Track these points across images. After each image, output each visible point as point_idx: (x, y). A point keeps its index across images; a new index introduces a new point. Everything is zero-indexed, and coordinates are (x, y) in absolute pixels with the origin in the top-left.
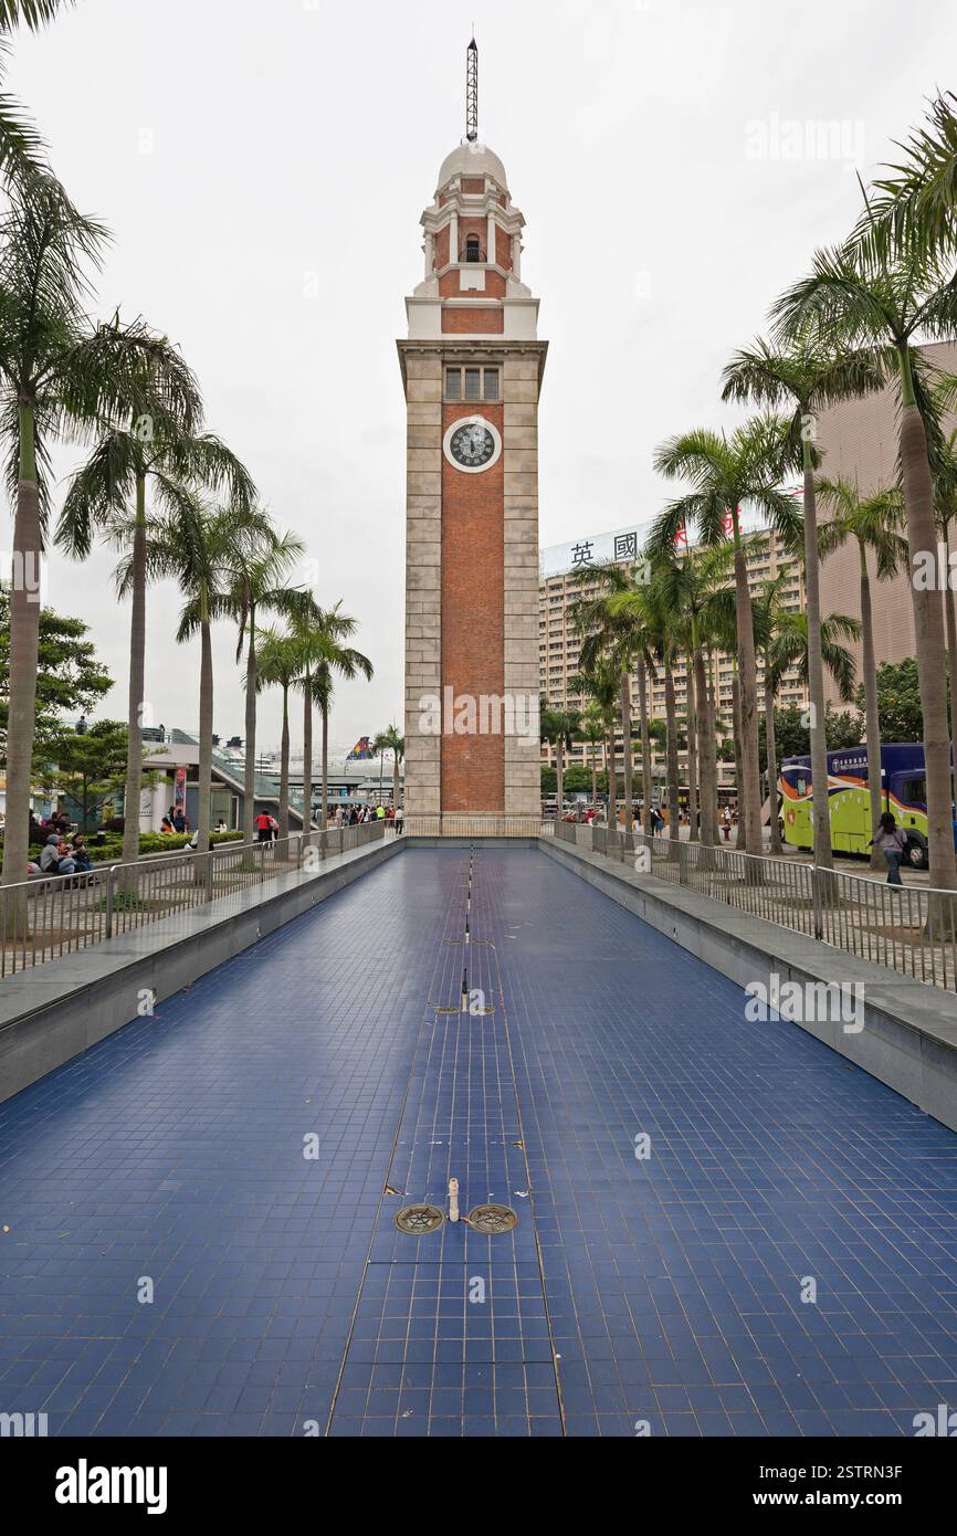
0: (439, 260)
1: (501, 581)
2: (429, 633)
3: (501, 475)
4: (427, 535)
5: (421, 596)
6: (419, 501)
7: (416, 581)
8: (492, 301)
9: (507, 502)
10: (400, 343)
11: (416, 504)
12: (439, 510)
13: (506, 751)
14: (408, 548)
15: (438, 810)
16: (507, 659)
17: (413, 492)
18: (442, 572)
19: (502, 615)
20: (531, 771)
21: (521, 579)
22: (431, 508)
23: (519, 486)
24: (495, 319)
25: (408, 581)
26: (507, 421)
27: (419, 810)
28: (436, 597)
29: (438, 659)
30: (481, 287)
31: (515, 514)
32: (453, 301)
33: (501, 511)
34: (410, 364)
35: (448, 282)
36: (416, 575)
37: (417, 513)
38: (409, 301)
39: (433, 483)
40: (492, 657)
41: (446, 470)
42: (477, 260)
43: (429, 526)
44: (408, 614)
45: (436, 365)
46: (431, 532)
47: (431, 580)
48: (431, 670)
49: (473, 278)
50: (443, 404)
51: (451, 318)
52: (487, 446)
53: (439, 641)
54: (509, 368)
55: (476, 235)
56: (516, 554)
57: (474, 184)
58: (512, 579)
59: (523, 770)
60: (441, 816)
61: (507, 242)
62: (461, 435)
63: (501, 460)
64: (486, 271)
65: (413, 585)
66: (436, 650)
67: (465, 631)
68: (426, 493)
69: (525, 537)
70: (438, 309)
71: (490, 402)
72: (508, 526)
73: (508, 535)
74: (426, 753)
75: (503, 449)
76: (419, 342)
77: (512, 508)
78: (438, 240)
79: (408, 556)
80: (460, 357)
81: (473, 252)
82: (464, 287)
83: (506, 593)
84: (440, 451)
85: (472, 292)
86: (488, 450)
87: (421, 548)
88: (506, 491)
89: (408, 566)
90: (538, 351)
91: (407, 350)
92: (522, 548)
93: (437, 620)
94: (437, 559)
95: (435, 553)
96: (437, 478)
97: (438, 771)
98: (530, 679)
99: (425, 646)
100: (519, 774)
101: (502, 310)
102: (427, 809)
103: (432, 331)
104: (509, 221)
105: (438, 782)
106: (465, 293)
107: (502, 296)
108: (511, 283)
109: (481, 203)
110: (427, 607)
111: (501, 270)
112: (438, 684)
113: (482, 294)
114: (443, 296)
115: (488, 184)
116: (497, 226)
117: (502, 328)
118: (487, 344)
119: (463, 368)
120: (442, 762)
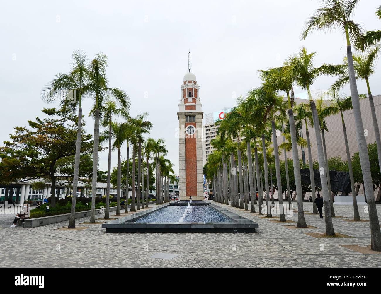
0: (184, 96)
1: (196, 155)
2: (183, 164)
5: (182, 157)
7: (181, 155)
8: (194, 104)
10: (178, 113)
11: (181, 141)
13: (197, 185)
14: (180, 149)
16: (197, 169)
17: (180, 139)
18: (186, 153)
19: (196, 161)
20: (202, 189)
22: (184, 142)
24: (193, 108)
25: (180, 155)
26: (197, 126)
27: (182, 196)
28: (185, 158)
29: (185, 169)
30: (192, 101)
32: (187, 104)
33: (196, 142)
34: (179, 116)
35: (186, 101)
37: (181, 143)
38: (179, 105)
40: (194, 168)
42: (191, 97)
44: (180, 161)
45: (184, 116)
46: (183, 146)
47: (184, 154)
49: (190, 100)
50: (185, 123)
51: (187, 108)
53: (185, 165)
54: (197, 116)
55: (191, 92)
57: (190, 82)
58: (198, 154)
60: (186, 197)
61: (196, 91)
64: (193, 98)
65: (180, 156)
66: (185, 167)
67: (190, 164)
69: (200, 147)
70: (184, 106)
71: (194, 122)
73: (197, 146)
74: (183, 186)
76: (181, 113)
77: (198, 141)
78: (184, 91)
79: (180, 150)
80: (188, 115)
81: (190, 95)
83: (197, 157)
85: (190, 102)
87: (182, 149)
89: (180, 152)
90: (202, 114)
91: (179, 114)
92: (200, 149)
93: (185, 162)
94: (184, 151)
97: (185, 189)
98: (201, 172)
99: (182, 166)
100: (200, 189)
101: (195, 106)
102: (184, 196)
103: (184, 111)
104: (196, 87)
105: (185, 191)
106: (189, 103)
107: (196, 103)
108: (197, 100)
109: (191, 86)
110: (183, 159)
111: (195, 98)
112: (185, 173)
113: (192, 103)
114: (185, 103)
115: (193, 82)
116: (194, 89)
117: (195, 110)
118: (193, 113)
119: (189, 116)
120: (186, 187)
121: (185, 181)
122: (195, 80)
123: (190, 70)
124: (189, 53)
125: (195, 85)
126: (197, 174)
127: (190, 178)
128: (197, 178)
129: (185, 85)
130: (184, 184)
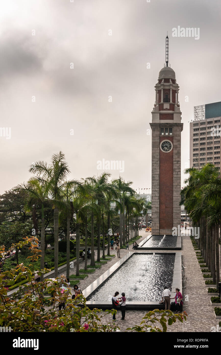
0: (159, 100)
1: (173, 178)
2: (157, 190)
3: (173, 153)
4: (156, 167)
5: (155, 181)
6: (154, 159)
7: (154, 178)
8: (171, 112)
9: (174, 160)
11: (154, 160)
12: (159, 161)
13: (174, 216)
14: (152, 170)
15: (159, 229)
16: (174, 195)
17: (153, 157)
18: (160, 176)
19: (173, 186)
20: (179, 220)
21: (177, 177)
22: (157, 161)
23: (177, 156)
24: (170, 116)
25: (152, 178)
26: (174, 141)
27: (155, 229)
28: (158, 182)
29: (159, 195)
30: (169, 108)
31: (176, 162)
32: (162, 112)
33: (173, 162)
35: (161, 107)
36: (154, 176)
37: (154, 162)
38: (152, 112)
39: (157, 156)
40: (171, 195)
41: (160, 152)
42: (167, 102)
43: (157, 165)
44: (152, 185)
46: (157, 167)
47: (157, 178)
48: (157, 198)
49: (166, 106)
50: (160, 137)
51: (163, 116)
52: (170, 146)
53: (159, 191)
54: (175, 128)
55: (167, 93)
56: (176, 172)
57: (167, 80)
58: (175, 177)
59: (177, 220)
60: (159, 230)
61: (174, 92)
62: (164, 144)
63: (173, 150)
64: (170, 104)
65: (153, 179)
66: (158, 194)
67: (165, 189)
68: (156, 158)
69: (178, 168)
70: (159, 114)
71: (171, 136)
72: (174, 165)
73: (174, 167)
74: (156, 216)
75: (173, 148)
76: (155, 123)
79: (152, 172)
80: (164, 126)
81: (167, 99)
82: (165, 108)
83: (174, 181)
84: (159, 148)
85: (167, 109)
86: (170, 147)
87: (155, 170)
88: (174, 157)
89: (152, 175)
90: (181, 125)
91: (152, 125)
92: (177, 170)
93: (158, 187)
94: (159, 173)
95: (158, 172)
96: (158, 154)
97: (159, 220)
98: (179, 200)
99: (156, 193)
100: (176, 221)
101: (173, 114)
102: (157, 228)
103: (158, 121)
104: (175, 87)
105: (159, 223)
106: (165, 110)
107: (173, 110)
108: (176, 106)
109: (169, 86)
110: (156, 184)
111: (173, 103)
112: (159, 201)
113: (169, 110)
114: (160, 110)
115: (171, 81)
116: (172, 90)
117: (173, 119)
118: (170, 124)
119: (164, 129)
120: (159, 218)
121: (159, 210)
122: (173, 78)
123: (167, 62)
124: (167, 37)
125: (174, 85)
126: (174, 203)
127: (164, 207)
128: (173, 208)
129: (160, 85)
130: (157, 214)
